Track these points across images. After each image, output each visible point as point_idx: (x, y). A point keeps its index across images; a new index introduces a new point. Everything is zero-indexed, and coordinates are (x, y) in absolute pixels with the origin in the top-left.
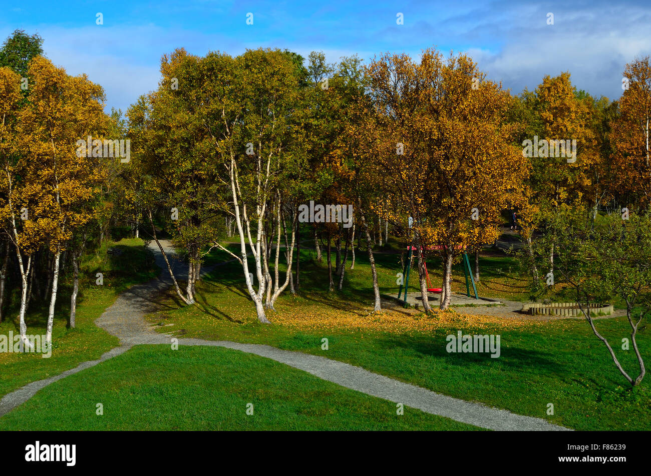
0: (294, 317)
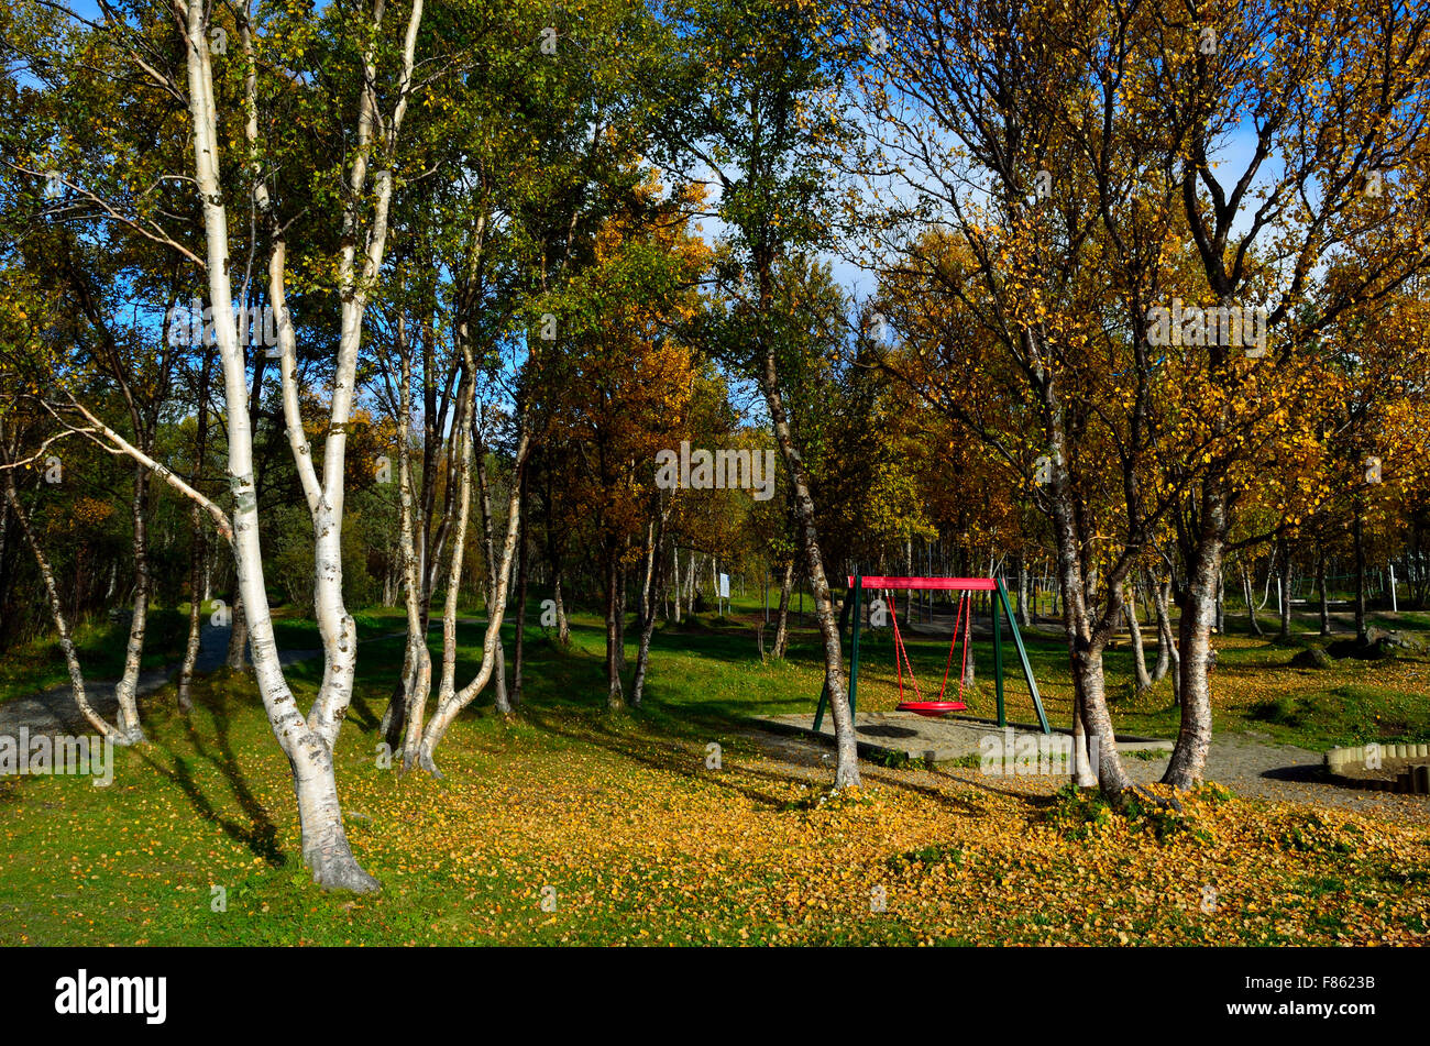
0: (504, 801)
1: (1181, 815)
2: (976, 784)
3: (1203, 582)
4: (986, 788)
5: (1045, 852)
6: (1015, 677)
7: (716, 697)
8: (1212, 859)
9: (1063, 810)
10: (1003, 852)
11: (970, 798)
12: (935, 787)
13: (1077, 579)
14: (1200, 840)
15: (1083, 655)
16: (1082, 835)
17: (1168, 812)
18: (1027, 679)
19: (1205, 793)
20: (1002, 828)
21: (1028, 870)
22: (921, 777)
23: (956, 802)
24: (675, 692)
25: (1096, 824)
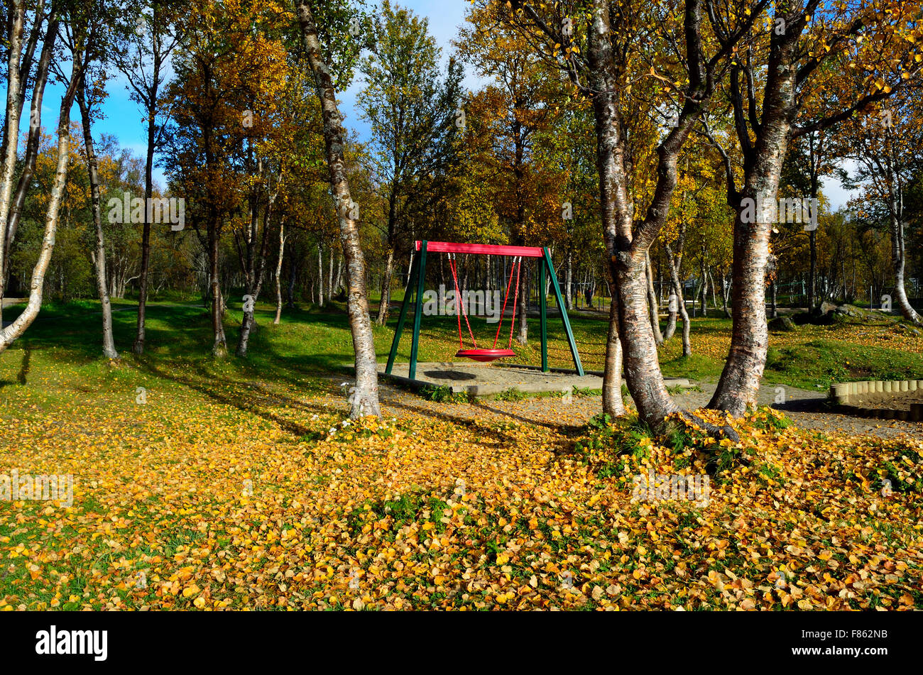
1: (739, 446)
2: (512, 416)
3: (764, 174)
4: (521, 419)
5: (569, 503)
6: (559, 339)
7: (323, 352)
8: (786, 503)
9: (595, 440)
10: (507, 504)
11: (503, 428)
12: (471, 418)
13: (618, 168)
14: (766, 477)
15: (624, 255)
16: (617, 471)
17: (722, 443)
18: (569, 340)
19: (760, 419)
20: (525, 461)
21: (539, 535)
22: (464, 410)
23: (489, 433)
24: (291, 348)
25: (634, 458)
